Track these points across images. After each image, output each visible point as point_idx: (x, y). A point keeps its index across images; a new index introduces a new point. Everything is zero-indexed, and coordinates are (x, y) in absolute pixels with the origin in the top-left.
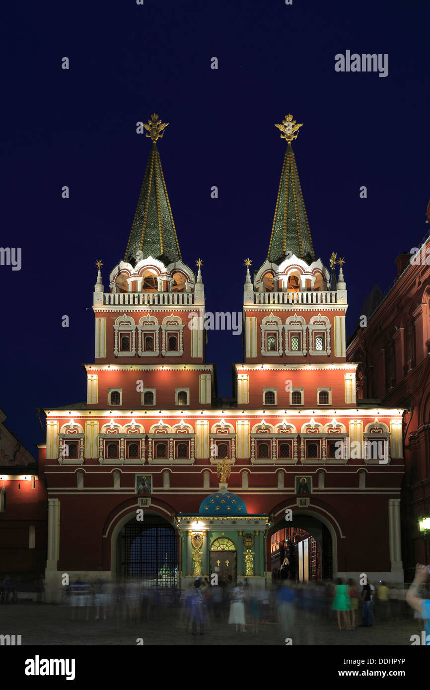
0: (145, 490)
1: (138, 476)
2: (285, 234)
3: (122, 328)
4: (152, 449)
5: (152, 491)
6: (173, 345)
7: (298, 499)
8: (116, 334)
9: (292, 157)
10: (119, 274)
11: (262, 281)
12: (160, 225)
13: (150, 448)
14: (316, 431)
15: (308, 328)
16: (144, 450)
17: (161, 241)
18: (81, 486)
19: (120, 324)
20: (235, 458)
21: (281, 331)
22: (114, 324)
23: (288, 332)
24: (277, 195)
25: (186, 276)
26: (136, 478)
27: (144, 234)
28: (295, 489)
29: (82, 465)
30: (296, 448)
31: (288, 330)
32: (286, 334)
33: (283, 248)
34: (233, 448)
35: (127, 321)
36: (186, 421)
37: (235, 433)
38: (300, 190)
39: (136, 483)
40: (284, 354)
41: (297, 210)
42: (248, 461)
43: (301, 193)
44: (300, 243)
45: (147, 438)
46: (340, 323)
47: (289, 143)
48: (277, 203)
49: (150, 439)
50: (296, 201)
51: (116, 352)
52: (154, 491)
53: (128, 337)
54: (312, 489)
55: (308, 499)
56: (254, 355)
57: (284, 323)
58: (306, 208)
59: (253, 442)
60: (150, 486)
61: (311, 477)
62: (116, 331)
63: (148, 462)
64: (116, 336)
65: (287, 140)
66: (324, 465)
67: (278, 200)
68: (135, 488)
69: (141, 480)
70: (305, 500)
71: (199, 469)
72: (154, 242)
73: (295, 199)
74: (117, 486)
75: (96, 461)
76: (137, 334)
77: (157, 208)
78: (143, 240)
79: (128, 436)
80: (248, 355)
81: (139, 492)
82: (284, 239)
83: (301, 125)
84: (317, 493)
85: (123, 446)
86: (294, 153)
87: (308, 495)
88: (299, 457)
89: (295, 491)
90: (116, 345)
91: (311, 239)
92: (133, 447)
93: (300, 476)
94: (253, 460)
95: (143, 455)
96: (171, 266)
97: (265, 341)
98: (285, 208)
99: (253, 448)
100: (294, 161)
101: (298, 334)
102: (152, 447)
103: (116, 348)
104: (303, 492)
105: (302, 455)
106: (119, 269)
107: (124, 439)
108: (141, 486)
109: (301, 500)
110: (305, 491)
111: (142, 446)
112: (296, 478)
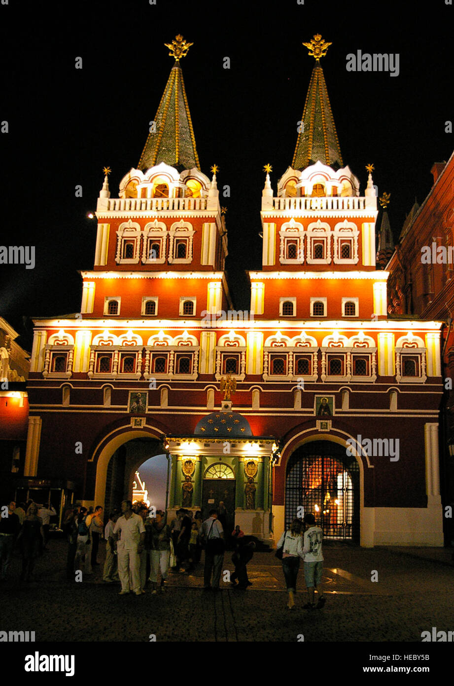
0: (138, 409)
1: (131, 393)
2: (310, 142)
3: (126, 234)
4: (149, 363)
5: (147, 410)
6: (181, 252)
7: (318, 422)
8: (120, 240)
9: (320, 72)
10: (130, 181)
11: (284, 188)
12: (177, 135)
13: (147, 361)
14: (340, 345)
15: (332, 235)
16: (140, 364)
17: (177, 150)
18: (66, 403)
19: (124, 231)
20: (245, 373)
21: (302, 238)
22: (117, 230)
23: (311, 239)
24: (304, 106)
25: (202, 184)
26: (130, 394)
27: (159, 143)
28: (314, 410)
29: (69, 380)
30: (316, 363)
31: (311, 238)
32: (309, 240)
33: (309, 156)
34: (243, 362)
35: (133, 227)
36: (190, 333)
37: (246, 346)
38: (329, 102)
39: (129, 401)
40: (305, 262)
41: (324, 120)
42: (259, 378)
43: (329, 105)
44: (327, 152)
45: (144, 350)
46: (369, 230)
47: (318, 59)
48: (304, 114)
49: (148, 352)
50: (324, 111)
51: (117, 260)
52: (149, 410)
53: (132, 244)
54: (334, 410)
55: (330, 422)
56: (272, 263)
57: (305, 229)
58: (334, 118)
59: (266, 357)
60: (145, 404)
61: (333, 396)
62: (120, 238)
63: (144, 377)
64: (119, 243)
65: (315, 57)
66: (349, 383)
67: (304, 111)
68: (128, 407)
69: (135, 398)
70: (327, 423)
71: (203, 386)
72: (169, 151)
73: (322, 110)
74: (107, 404)
75: (85, 375)
76: (142, 240)
77: (175, 119)
78: (158, 149)
79: (124, 349)
80: (264, 263)
81: (132, 410)
82: (310, 147)
83: (330, 44)
84: (339, 415)
85: (116, 359)
86: (322, 68)
87: (329, 417)
88: (319, 374)
89: (315, 413)
90: (118, 252)
91: (339, 148)
92: (129, 361)
93: (320, 396)
94: (265, 377)
95: (139, 369)
96: (185, 173)
97: (284, 248)
98: (312, 118)
99: (266, 363)
100: (323, 75)
101: (322, 242)
102: (149, 360)
103: (118, 255)
104: (323, 414)
105: (323, 371)
106: (130, 177)
107: (119, 351)
108: (135, 404)
109: (322, 423)
110: (326, 413)
111: (139, 359)
112: (315, 398)
